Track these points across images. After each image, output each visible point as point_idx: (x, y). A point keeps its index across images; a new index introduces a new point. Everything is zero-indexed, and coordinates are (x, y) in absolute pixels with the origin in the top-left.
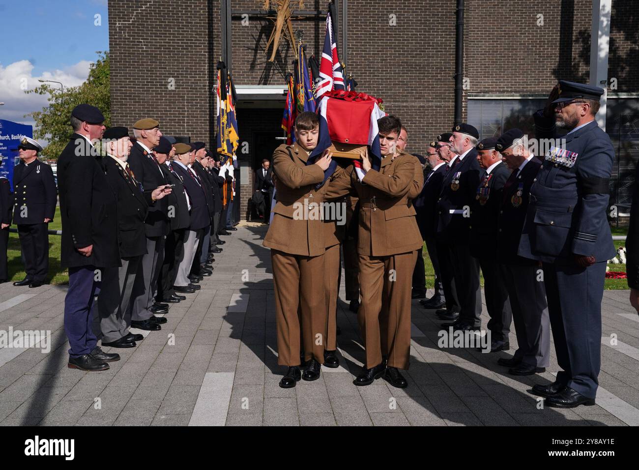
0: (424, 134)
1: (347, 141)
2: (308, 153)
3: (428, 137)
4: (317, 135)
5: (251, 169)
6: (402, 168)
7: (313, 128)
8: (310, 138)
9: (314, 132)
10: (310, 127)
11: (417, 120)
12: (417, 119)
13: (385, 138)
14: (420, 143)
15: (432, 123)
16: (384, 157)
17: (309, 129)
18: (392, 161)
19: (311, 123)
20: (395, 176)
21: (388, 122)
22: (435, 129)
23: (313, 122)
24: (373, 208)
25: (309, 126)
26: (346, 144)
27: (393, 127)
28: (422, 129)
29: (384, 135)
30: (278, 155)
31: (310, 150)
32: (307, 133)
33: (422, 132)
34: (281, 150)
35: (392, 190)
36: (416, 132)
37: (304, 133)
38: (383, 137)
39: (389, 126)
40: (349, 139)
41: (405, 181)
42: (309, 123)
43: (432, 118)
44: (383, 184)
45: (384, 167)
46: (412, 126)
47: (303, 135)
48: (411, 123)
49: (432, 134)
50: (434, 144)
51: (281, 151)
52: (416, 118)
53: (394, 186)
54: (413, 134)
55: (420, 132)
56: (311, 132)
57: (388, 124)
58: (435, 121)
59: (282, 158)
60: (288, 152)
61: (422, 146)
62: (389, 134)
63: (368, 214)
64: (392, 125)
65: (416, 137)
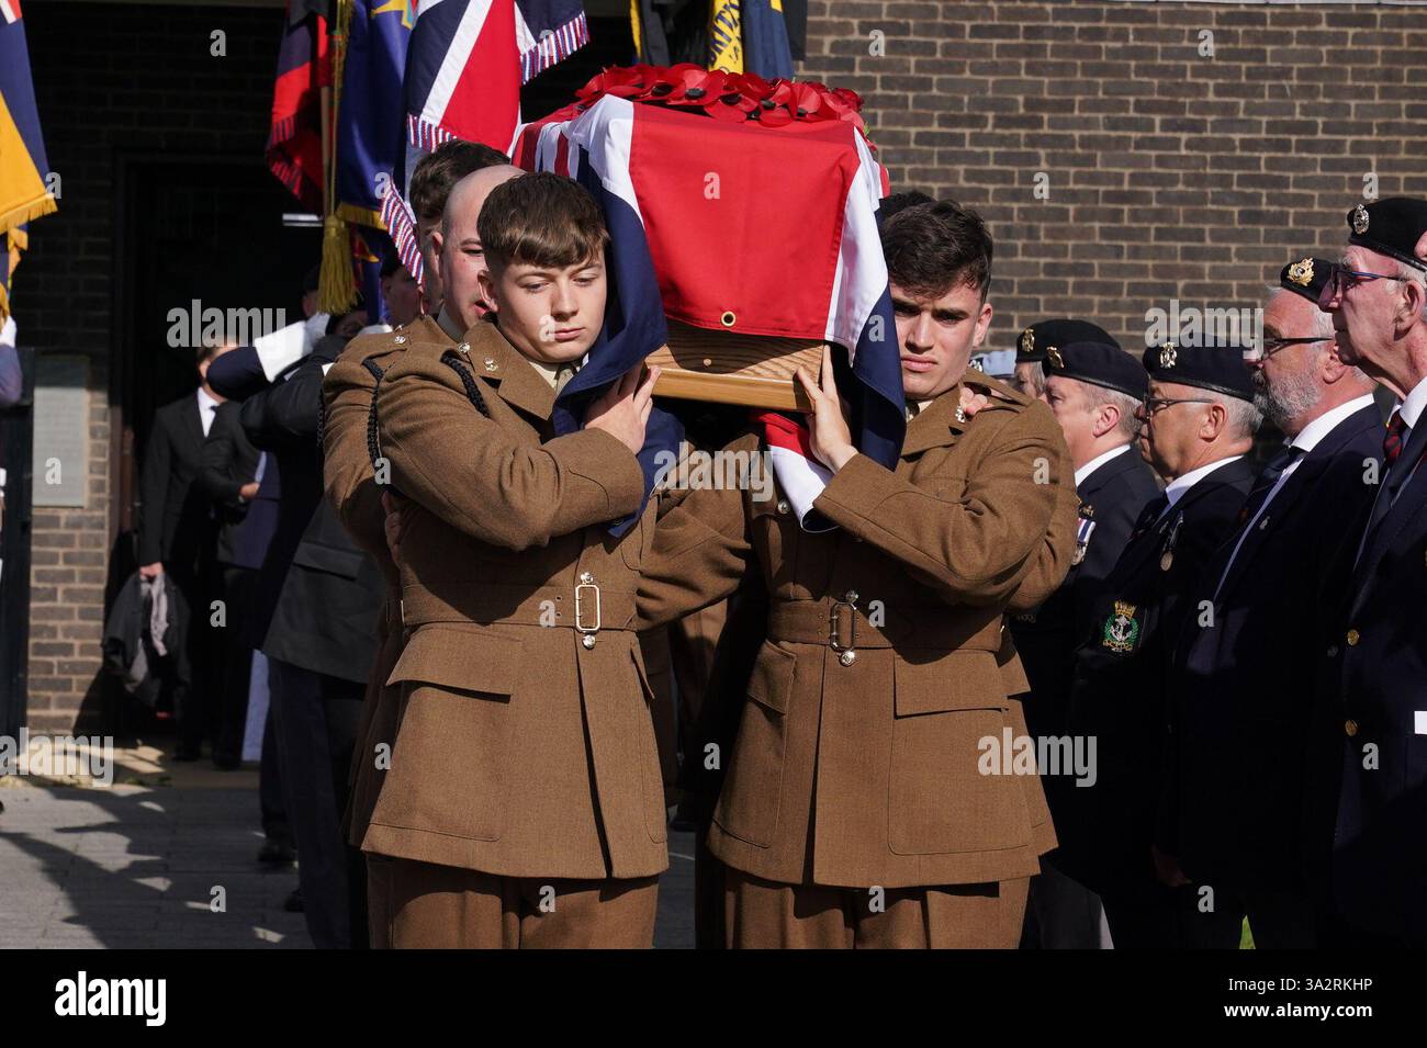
0: (1256, 199)
1: (729, 319)
2: (549, 376)
3: (1281, 218)
4: (600, 287)
5: (104, 406)
6: (1007, 467)
7: (581, 256)
8: (567, 307)
9: (585, 274)
10: (567, 252)
11: (1207, 108)
12: (1211, 97)
13: (926, 317)
14: (1223, 255)
15: (1310, 128)
16: (915, 410)
17: (562, 261)
18: (955, 432)
19: (574, 231)
20: (976, 503)
21: (934, 239)
22: (1327, 165)
23: (580, 224)
24: (842, 650)
25: (564, 245)
26: (726, 333)
27: (959, 261)
28: (1241, 163)
29: (920, 298)
30: (408, 398)
31: (559, 365)
32: (552, 279)
33: (1243, 180)
34: (422, 368)
35: (957, 566)
36: (1198, 180)
37: (537, 280)
38: (913, 311)
39: (940, 256)
40: (737, 311)
41: (1022, 533)
42: (561, 234)
43: (1310, 92)
44: (918, 534)
45: (916, 457)
46: (1175, 144)
47: (532, 288)
48: (1166, 126)
49: (1305, 200)
50: (1305, 272)
51: (424, 376)
52: (1200, 90)
53: (969, 545)
54: (1182, 198)
55: (1224, 181)
56: (572, 276)
57: (937, 248)
58: (1331, 110)
59: (433, 408)
60: (454, 378)
61: (1236, 273)
62: (942, 294)
63: (810, 674)
64: (955, 247)
65: (1203, 217)
